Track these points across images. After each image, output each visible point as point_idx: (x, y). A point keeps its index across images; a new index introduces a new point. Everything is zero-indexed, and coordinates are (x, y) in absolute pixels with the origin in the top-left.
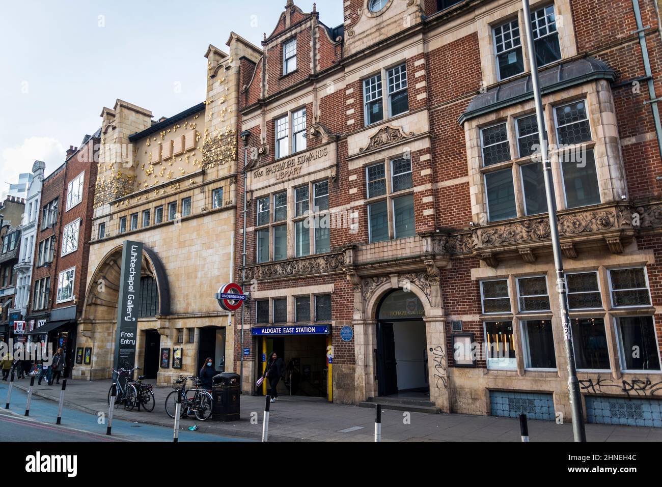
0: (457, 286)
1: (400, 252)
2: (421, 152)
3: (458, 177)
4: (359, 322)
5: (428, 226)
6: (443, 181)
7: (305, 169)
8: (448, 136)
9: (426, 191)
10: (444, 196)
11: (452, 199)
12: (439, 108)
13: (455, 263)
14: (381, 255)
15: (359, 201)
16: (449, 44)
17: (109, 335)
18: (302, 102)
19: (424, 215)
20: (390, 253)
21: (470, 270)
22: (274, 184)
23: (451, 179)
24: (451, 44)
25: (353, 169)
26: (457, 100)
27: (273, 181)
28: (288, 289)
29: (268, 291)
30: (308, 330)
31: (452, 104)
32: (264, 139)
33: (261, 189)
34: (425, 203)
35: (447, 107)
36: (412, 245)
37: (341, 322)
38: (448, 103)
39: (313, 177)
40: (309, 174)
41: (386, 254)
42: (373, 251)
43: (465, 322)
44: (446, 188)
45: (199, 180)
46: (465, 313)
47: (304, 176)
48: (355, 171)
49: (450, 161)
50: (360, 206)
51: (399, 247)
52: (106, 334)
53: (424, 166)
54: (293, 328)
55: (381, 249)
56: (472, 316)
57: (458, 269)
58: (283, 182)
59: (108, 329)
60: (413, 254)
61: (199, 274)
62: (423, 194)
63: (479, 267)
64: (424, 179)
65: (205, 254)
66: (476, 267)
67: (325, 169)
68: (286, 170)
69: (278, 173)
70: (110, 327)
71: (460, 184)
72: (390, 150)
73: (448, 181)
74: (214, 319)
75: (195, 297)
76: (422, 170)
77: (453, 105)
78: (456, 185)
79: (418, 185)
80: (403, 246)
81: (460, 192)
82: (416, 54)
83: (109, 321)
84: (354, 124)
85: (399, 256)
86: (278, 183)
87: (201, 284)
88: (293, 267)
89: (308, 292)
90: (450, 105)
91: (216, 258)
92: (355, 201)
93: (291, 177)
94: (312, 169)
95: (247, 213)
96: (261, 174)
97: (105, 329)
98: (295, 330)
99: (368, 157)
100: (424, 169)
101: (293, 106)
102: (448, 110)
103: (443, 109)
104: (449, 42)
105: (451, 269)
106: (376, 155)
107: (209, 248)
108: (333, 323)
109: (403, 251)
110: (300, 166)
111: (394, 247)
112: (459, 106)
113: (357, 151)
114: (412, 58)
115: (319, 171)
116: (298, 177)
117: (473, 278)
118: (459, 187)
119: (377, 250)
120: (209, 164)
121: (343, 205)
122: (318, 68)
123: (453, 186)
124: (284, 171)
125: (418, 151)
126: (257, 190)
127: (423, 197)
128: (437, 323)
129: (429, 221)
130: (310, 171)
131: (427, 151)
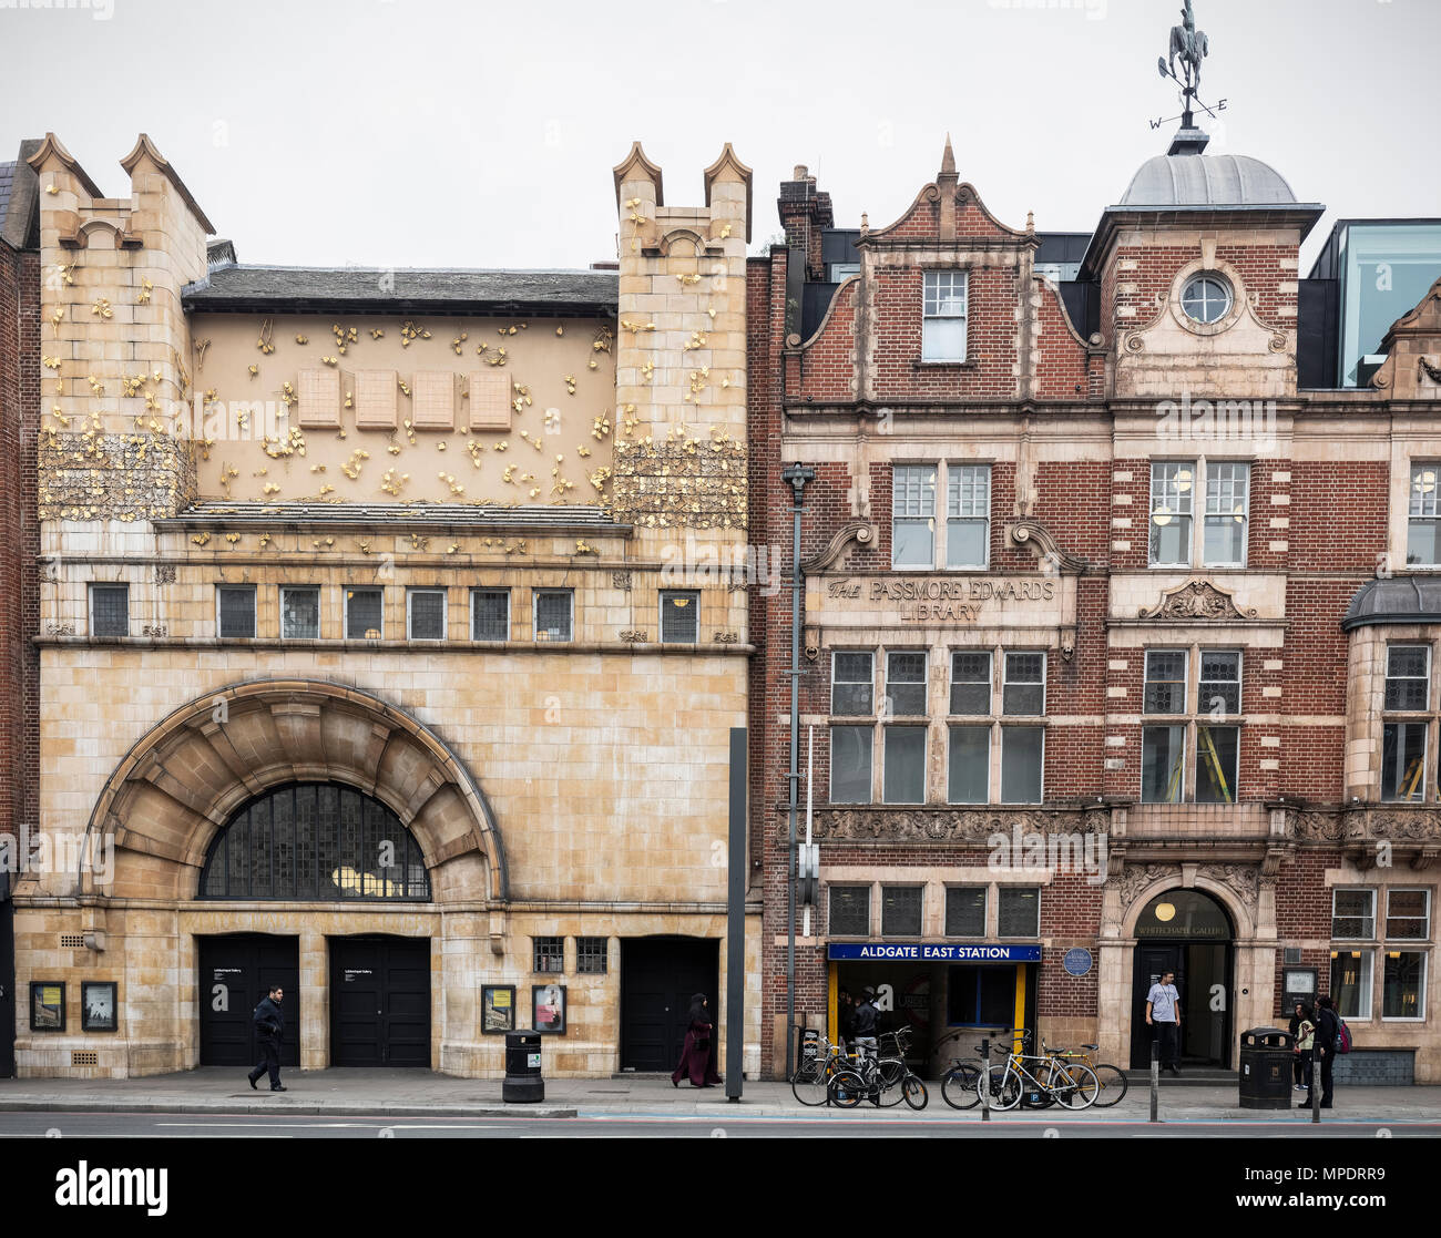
0: (1299, 893)
1: (1221, 827)
2: (1268, 653)
3: (1324, 714)
4: (1116, 943)
5: (1267, 789)
6: (1296, 714)
7: (990, 614)
8: (1315, 637)
9: (1269, 726)
10: (1295, 741)
11: (1308, 750)
12: (1303, 579)
13: (1300, 857)
14: (1183, 827)
15: (1130, 715)
16: (1336, 463)
17: (170, 946)
18: (984, 451)
19: (1262, 767)
20: (1201, 827)
21: (1323, 871)
22: (896, 629)
23: (1310, 714)
24: (1341, 465)
25: (1119, 646)
26: (1339, 576)
27: (892, 618)
28: (933, 868)
29: (873, 867)
30: (990, 953)
31: (1328, 580)
32: (861, 505)
33: (851, 628)
34: (1266, 748)
35: (1318, 583)
36: (1246, 818)
37: (1065, 941)
38: (1323, 576)
39: (1009, 639)
40: (1002, 628)
41: (1192, 827)
42: (1167, 818)
43: (1306, 951)
44: (1299, 727)
45: (611, 550)
46: (1307, 937)
47: (985, 629)
48: (1124, 653)
49: (1313, 682)
50: (1130, 725)
51: (1219, 819)
52: (164, 943)
53: (1271, 681)
54: (951, 949)
55: (1183, 818)
56: (1318, 941)
57: (1306, 866)
58: (923, 629)
59: (167, 929)
60: (1244, 834)
61: (622, 806)
62: (1265, 730)
63: (1339, 867)
64: (1268, 703)
65: (639, 754)
66: (1334, 867)
67: (1043, 629)
68: (936, 603)
69: (910, 605)
70: (171, 921)
71: (1324, 727)
72: (1206, 632)
73: (1305, 717)
74: (683, 920)
75: (609, 861)
76: (1265, 685)
77: (1331, 583)
78: (1318, 727)
79: (1254, 713)
80: (1228, 818)
81: (1323, 741)
82: (1278, 457)
83: (169, 906)
84: (1128, 553)
85: (1218, 834)
86: (909, 629)
87: (630, 833)
88: (946, 825)
89: (986, 879)
90: (1324, 580)
91: (686, 773)
92: (1120, 713)
93: (950, 622)
94: (1010, 619)
95: (802, 678)
96: (855, 594)
97: (158, 929)
98: (956, 952)
99: (1157, 632)
100: (1269, 685)
101: (959, 451)
102: (1320, 588)
103: (1311, 582)
104: (1336, 458)
105: (1293, 866)
106: (1175, 632)
107: (656, 742)
108: (1048, 943)
109: (1228, 827)
110: (975, 604)
111: (1210, 818)
112: (1341, 588)
113: (1132, 612)
114: (1268, 461)
115: (1029, 629)
116: (969, 629)
117: (1328, 884)
118: (1323, 732)
119: (1174, 818)
120: (648, 512)
121: (1083, 714)
122: (1035, 386)
123: (1312, 727)
124: (930, 604)
125: (1262, 649)
126: (838, 628)
127: (1264, 735)
128: (1265, 950)
129: (1269, 780)
130: (1005, 623)
131: (1279, 654)
